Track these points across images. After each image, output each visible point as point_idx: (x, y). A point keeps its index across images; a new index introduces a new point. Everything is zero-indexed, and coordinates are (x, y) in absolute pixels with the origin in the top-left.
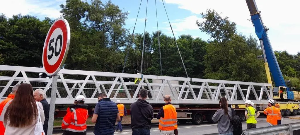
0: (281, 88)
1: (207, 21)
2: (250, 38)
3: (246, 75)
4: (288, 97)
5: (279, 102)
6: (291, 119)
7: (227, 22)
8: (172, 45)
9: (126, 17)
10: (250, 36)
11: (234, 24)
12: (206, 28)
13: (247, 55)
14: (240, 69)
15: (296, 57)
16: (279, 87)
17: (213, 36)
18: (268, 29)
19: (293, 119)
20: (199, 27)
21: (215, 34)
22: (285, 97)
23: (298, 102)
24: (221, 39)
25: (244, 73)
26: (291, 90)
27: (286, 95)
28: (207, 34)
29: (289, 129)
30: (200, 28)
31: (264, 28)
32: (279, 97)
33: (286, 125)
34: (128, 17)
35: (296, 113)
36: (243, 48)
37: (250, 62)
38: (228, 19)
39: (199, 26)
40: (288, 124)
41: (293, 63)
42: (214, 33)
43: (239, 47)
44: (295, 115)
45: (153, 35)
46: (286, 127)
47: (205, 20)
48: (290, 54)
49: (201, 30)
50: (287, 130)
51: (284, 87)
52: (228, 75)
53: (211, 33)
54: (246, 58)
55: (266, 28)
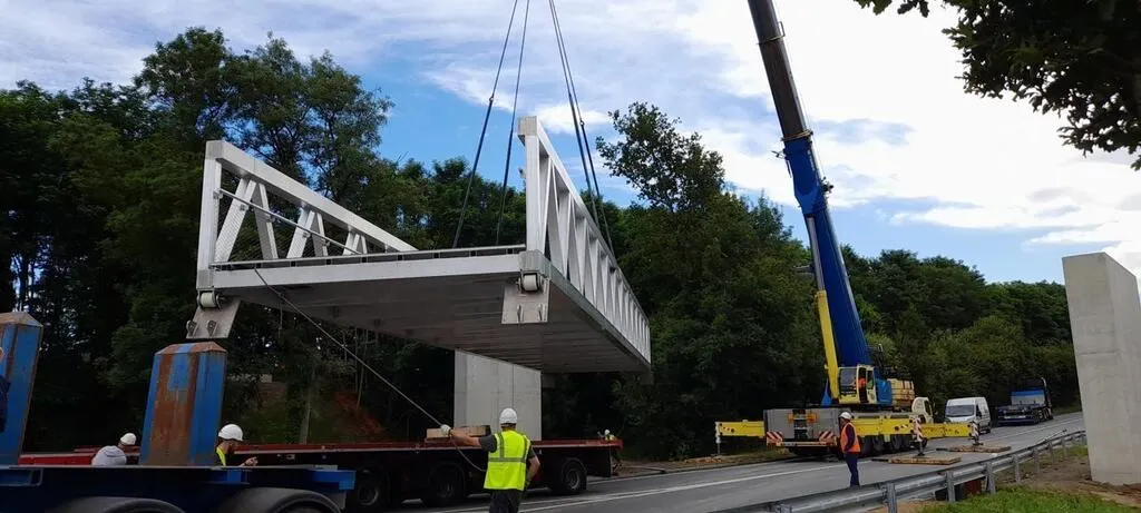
0: (862, 371)
1: (630, 143)
2: (761, 206)
3: (754, 326)
4: (878, 400)
5: (857, 415)
6: (893, 462)
7: (696, 150)
8: (507, 215)
9: (382, 118)
10: (762, 200)
11: (715, 160)
12: (628, 164)
13: (757, 262)
14: (736, 305)
15: (875, 265)
16: (858, 367)
17: (649, 192)
18: (832, 187)
19: (900, 462)
20: (604, 160)
21: (653, 187)
22: (873, 398)
23: (900, 411)
24: (675, 206)
25: (751, 321)
26: (885, 378)
27: (873, 392)
28: (631, 184)
29: (886, 497)
30: (608, 164)
31: (820, 181)
32: (856, 399)
33: (877, 486)
34: (387, 115)
35: (897, 446)
36: (746, 239)
37: (766, 286)
38: (701, 143)
39: (602, 156)
40: (882, 483)
41: (871, 286)
42: (653, 181)
43: (735, 237)
44: (897, 452)
45: (434, 173)
46: (877, 493)
47: (624, 139)
48: (861, 256)
49: (611, 171)
50: (880, 500)
51: (869, 368)
52: (697, 324)
53: (642, 182)
54: (756, 273)
55: (825, 182)
